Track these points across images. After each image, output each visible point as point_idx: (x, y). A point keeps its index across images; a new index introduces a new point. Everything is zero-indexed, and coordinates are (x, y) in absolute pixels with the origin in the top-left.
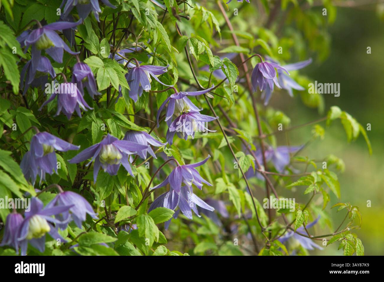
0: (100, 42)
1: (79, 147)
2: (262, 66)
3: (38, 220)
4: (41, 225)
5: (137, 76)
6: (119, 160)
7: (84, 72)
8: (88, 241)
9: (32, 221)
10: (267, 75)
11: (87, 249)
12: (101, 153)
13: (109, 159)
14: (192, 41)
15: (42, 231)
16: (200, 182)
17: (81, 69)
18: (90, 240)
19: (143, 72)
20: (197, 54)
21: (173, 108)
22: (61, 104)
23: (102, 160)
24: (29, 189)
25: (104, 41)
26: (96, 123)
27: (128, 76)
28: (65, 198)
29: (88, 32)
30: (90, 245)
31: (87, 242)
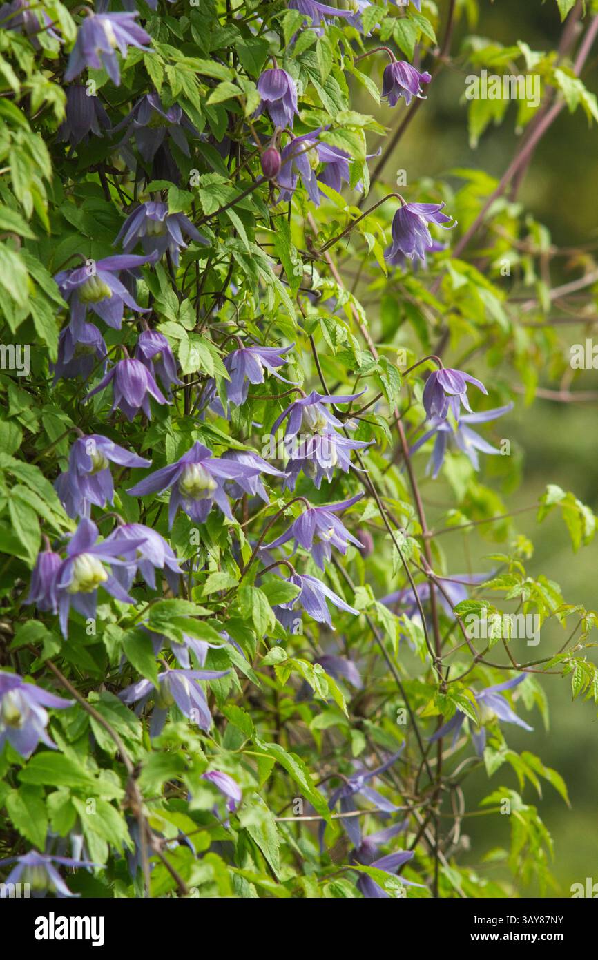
0: (180, 304)
1: (151, 462)
2: (442, 376)
3: (88, 560)
4: (93, 568)
5: (240, 363)
6: (213, 491)
7: (156, 343)
8: (166, 612)
9: (78, 561)
10: (451, 390)
11: (163, 623)
12: (182, 477)
13: (196, 489)
14: (326, 324)
15: (94, 581)
16: (343, 539)
17: (151, 338)
18: (169, 611)
19: (251, 356)
20: (335, 345)
21: (298, 421)
22: (120, 392)
23: (183, 490)
24: (69, 523)
25: (186, 302)
26: (173, 436)
27: (227, 360)
28: (129, 533)
29: (161, 286)
30: (168, 618)
31: (163, 614)
